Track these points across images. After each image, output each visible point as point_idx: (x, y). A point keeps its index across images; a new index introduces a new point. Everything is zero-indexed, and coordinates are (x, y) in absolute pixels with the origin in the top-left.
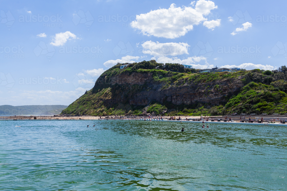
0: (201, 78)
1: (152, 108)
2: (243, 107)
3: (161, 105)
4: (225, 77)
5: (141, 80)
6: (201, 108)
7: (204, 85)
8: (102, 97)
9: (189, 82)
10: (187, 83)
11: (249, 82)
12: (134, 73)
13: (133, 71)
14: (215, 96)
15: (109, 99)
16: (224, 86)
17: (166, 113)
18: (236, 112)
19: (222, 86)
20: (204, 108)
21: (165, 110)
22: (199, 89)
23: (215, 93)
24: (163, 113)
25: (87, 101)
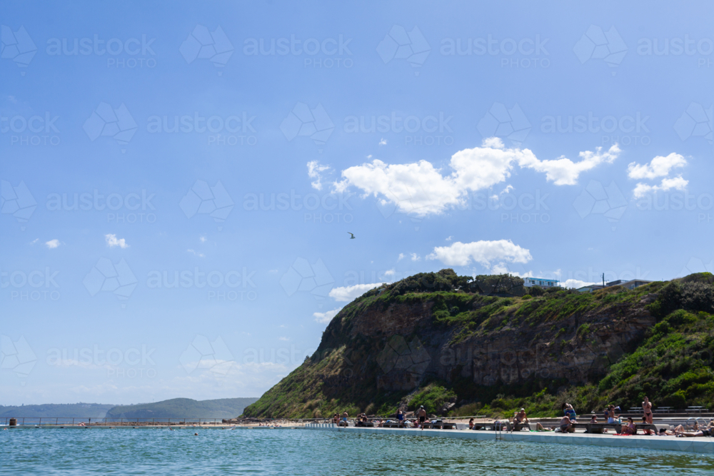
0: (546, 308)
1: (422, 397)
2: (639, 388)
3: (445, 389)
4: (608, 301)
5: (408, 321)
6: (539, 394)
7: (552, 325)
8: (324, 372)
9: (516, 319)
10: (509, 324)
11: (671, 312)
12: (393, 305)
13: (392, 300)
14: (578, 358)
15: (336, 376)
16: (603, 325)
17: (451, 409)
18: (618, 402)
19: (597, 326)
20: (548, 392)
21: (451, 403)
22: (538, 338)
23: (579, 348)
24: (445, 410)
25: (297, 381)
